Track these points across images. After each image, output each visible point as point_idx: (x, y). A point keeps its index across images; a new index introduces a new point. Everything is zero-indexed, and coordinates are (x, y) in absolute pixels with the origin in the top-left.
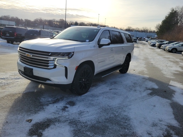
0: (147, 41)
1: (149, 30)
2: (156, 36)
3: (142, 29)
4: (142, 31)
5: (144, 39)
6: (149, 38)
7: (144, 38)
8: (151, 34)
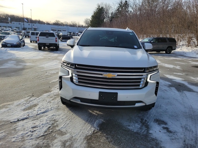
1: (78, 24)
3: (71, 24)
4: (71, 26)
5: (78, 34)
8: (82, 29)
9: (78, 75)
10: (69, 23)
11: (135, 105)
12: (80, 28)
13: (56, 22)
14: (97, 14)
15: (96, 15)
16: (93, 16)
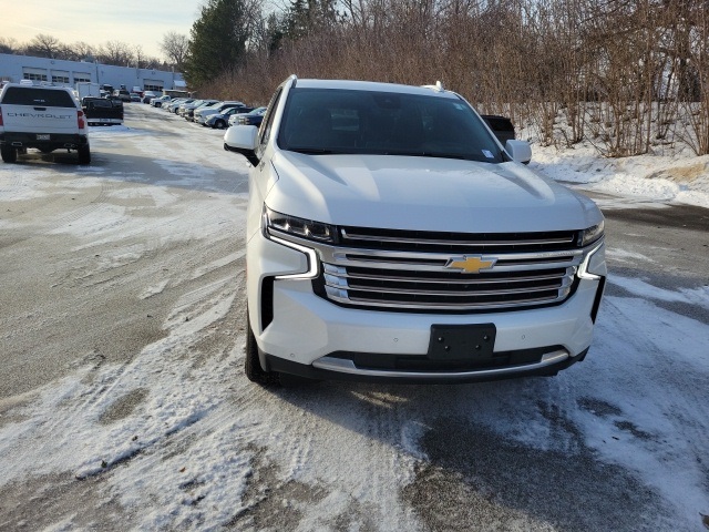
0: (158, 105)
1: (135, 55)
2: (182, 83)
3: (107, 52)
4: (106, 60)
5: (141, 94)
6: (157, 89)
7: (136, 89)
8: (160, 75)
9: (350, 269)
10: (97, 48)
11: (538, 360)
12: (146, 73)
13: (41, 44)
14: (215, 19)
15: (210, 20)
16: (198, 26)
